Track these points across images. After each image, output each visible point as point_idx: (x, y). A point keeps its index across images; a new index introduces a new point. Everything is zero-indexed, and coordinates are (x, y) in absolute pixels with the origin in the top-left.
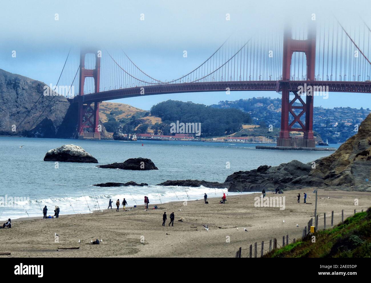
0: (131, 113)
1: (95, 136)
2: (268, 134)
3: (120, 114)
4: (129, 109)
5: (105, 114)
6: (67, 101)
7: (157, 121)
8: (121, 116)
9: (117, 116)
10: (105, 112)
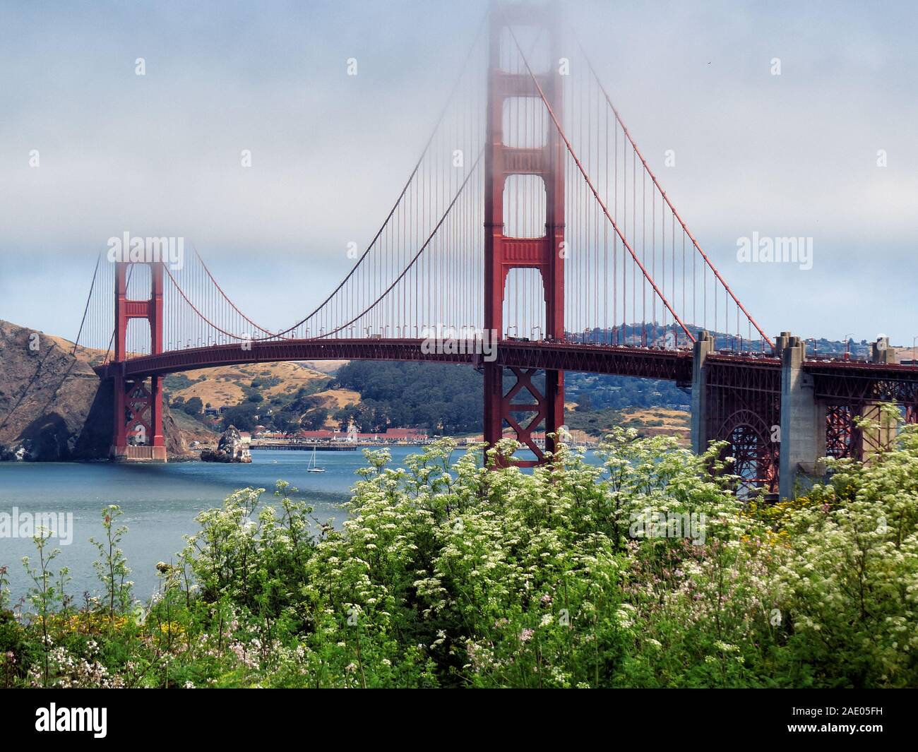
0: (297, 382)
1: (153, 455)
2: (591, 424)
3: (274, 385)
4: (293, 372)
5: (240, 385)
6: (95, 374)
7: (350, 399)
8: (276, 390)
9: (267, 391)
10: (241, 381)
